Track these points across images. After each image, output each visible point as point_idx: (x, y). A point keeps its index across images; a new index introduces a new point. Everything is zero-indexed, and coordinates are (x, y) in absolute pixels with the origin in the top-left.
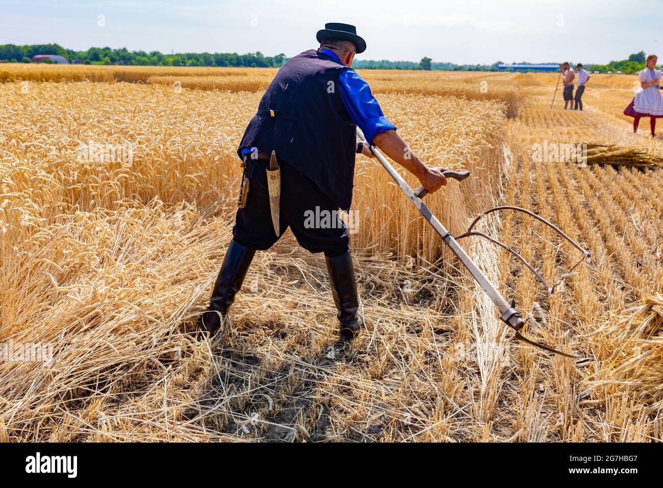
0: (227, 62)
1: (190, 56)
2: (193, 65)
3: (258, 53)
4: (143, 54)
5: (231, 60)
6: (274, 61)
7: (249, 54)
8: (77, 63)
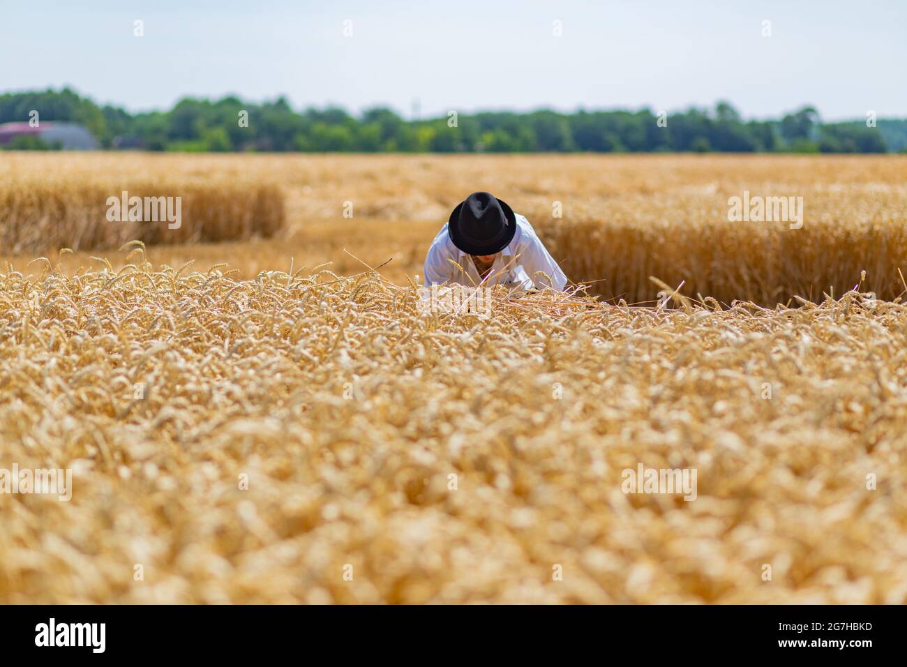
0: (611, 138)
1: (488, 121)
2: (498, 148)
3: (722, 108)
4: (336, 116)
5: (629, 129)
6: (777, 132)
7: (693, 112)
8: (126, 145)
